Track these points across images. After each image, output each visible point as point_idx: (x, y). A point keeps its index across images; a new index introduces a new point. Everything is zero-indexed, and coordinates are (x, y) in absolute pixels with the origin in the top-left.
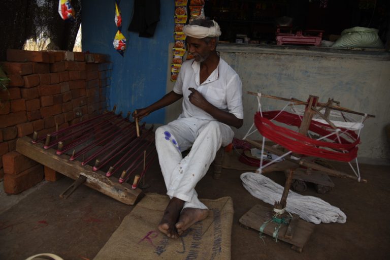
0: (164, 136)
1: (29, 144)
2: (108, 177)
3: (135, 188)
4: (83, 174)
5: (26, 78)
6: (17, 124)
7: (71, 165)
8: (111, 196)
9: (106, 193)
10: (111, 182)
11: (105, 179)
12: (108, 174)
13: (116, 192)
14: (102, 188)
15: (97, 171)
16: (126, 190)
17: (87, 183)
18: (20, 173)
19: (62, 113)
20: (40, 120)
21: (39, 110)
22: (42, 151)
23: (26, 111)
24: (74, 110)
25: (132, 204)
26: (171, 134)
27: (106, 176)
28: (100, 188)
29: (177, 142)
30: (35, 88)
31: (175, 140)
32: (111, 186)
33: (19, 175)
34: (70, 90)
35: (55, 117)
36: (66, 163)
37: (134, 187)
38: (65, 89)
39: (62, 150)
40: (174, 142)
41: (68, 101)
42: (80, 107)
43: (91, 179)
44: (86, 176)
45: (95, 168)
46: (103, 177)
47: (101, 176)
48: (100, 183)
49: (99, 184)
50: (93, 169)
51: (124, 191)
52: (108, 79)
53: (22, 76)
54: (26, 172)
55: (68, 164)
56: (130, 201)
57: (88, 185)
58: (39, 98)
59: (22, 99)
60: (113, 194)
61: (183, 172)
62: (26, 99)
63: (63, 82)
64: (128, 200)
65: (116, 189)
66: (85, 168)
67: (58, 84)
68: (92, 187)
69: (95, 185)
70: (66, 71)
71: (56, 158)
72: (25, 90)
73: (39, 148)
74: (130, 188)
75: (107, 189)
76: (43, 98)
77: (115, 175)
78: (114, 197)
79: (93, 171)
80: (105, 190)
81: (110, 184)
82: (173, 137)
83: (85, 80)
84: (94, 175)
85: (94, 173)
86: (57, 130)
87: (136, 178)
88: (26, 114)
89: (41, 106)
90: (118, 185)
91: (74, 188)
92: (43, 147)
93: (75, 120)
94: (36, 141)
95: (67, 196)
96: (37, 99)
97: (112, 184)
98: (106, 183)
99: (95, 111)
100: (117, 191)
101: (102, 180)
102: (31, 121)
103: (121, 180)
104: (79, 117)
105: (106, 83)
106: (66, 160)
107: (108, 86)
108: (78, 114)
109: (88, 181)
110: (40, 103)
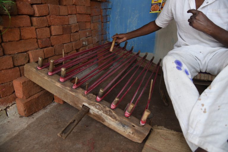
0: (175, 65)
1: (35, 70)
2: (113, 109)
3: (143, 124)
4: (86, 104)
5: (35, 6)
6: (28, 51)
7: (73, 94)
8: (116, 130)
9: (110, 127)
10: (116, 115)
11: (110, 111)
12: (113, 106)
13: (121, 127)
14: (106, 121)
15: (101, 101)
16: (133, 126)
17: (91, 114)
18: (29, 97)
19: (71, 42)
20: (50, 48)
21: (49, 38)
22: (46, 78)
23: (37, 38)
24: (81, 39)
25: (140, 142)
26: (183, 63)
27: (110, 108)
28: (104, 121)
29: (189, 73)
30: (45, 17)
31: (188, 70)
32: (116, 120)
33: (29, 99)
34: (78, 22)
35: (65, 45)
36: (69, 92)
37: (143, 122)
38: (73, 20)
39: (65, 77)
40: (187, 73)
41: (76, 32)
42: (86, 37)
43: (94, 110)
44: (89, 106)
45: (98, 98)
46: (108, 109)
47: (105, 107)
48: (104, 116)
49: (102, 117)
50: (96, 98)
51: (130, 128)
52: (108, 16)
53: (32, 5)
54: (36, 96)
55: (71, 93)
56: (138, 139)
57: (92, 116)
58: (49, 27)
59: (33, 27)
60: (118, 128)
61: (207, 110)
62: (36, 27)
63: (71, 15)
64: (135, 137)
65: (122, 124)
66: (88, 98)
67: (67, 16)
68: (95, 118)
69: (99, 117)
70: (73, 5)
71: (59, 85)
72: (34, 19)
73: (43, 74)
74: (138, 125)
75: (111, 122)
76: (52, 27)
77: (121, 106)
78: (119, 132)
79: (97, 101)
80: (109, 124)
81: (115, 118)
82: (184, 67)
83: (90, 14)
84: (98, 107)
85: (97, 103)
86: (64, 56)
87: (146, 114)
88: (37, 42)
89: (51, 35)
90: (125, 120)
91: (76, 122)
92: (47, 74)
93: (81, 48)
94: (41, 67)
95: (66, 135)
96: (47, 28)
97: (117, 118)
98: (111, 116)
99: (98, 42)
100: (123, 126)
101: (106, 112)
102: (42, 48)
103: (127, 114)
104: (86, 46)
105: (107, 19)
106: (69, 88)
107: (108, 22)
108: (84, 43)
109: (91, 111)
110: (51, 32)
